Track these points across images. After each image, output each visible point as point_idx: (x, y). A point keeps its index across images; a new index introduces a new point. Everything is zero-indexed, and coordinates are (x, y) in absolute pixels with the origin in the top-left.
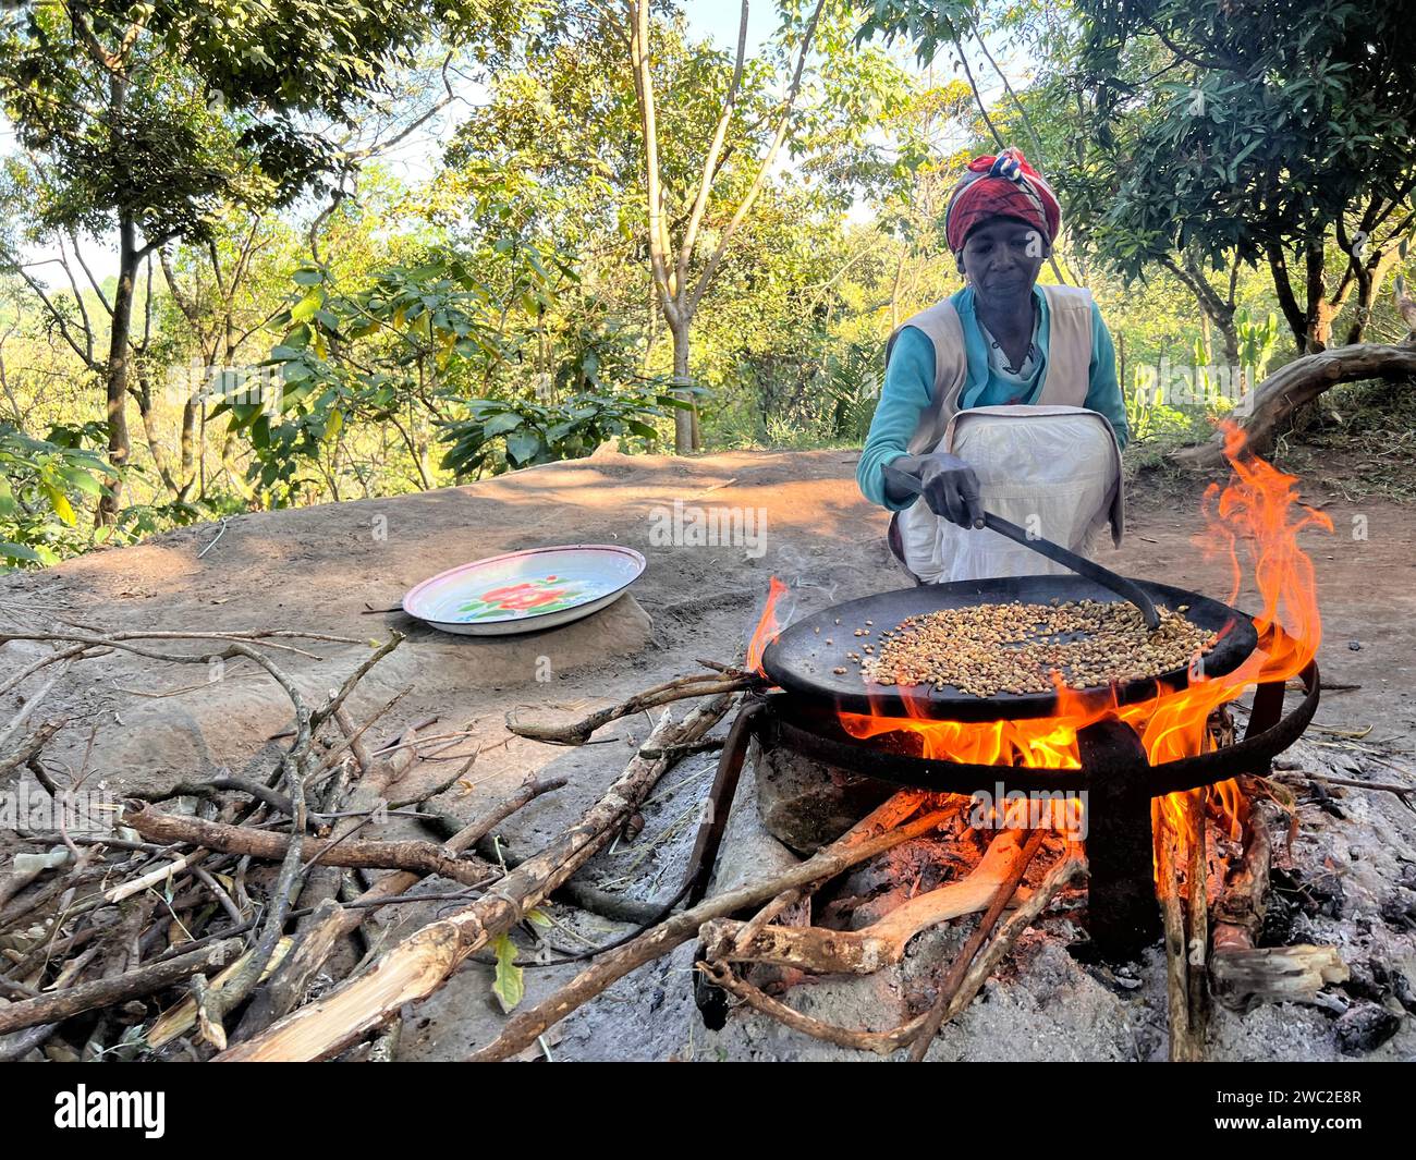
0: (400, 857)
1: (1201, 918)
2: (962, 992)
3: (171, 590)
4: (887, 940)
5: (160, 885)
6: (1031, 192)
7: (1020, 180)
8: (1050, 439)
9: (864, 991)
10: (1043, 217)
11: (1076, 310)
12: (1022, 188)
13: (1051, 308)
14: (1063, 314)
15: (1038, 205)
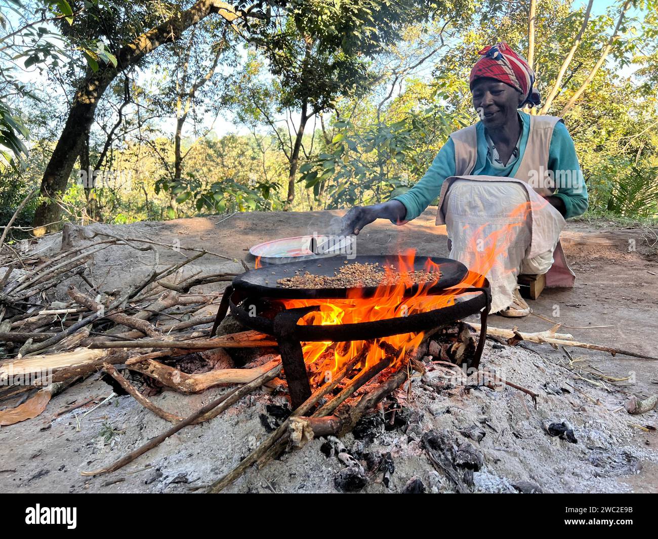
0: (137, 325)
1: (324, 409)
2: (213, 410)
3: (196, 234)
4: (196, 380)
5: (62, 315)
6: (505, 64)
7: (497, 58)
8: (491, 194)
9: (186, 400)
10: (513, 78)
11: (545, 129)
12: (500, 62)
13: (531, 128)
14: (537, 131)
15: (508, 71)
